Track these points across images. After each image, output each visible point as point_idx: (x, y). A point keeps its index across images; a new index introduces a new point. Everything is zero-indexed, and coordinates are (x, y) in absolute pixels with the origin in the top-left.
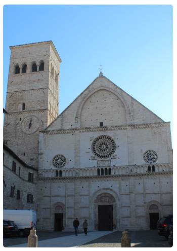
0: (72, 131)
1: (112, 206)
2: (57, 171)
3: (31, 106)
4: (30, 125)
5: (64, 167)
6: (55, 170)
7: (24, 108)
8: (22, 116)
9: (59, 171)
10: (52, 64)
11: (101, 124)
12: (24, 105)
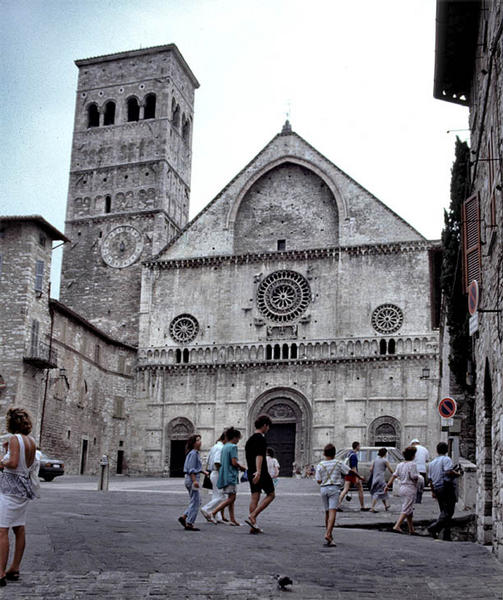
0: (214, 261)
1: (294, 425)
2: (178, 351)
3: (124, 205)
5: (194, 343)
6: (174, 350)
7: (108, 209)
8: (103, 227)
9: (182, 350)
10: (174, 99)
11: (282, 244)
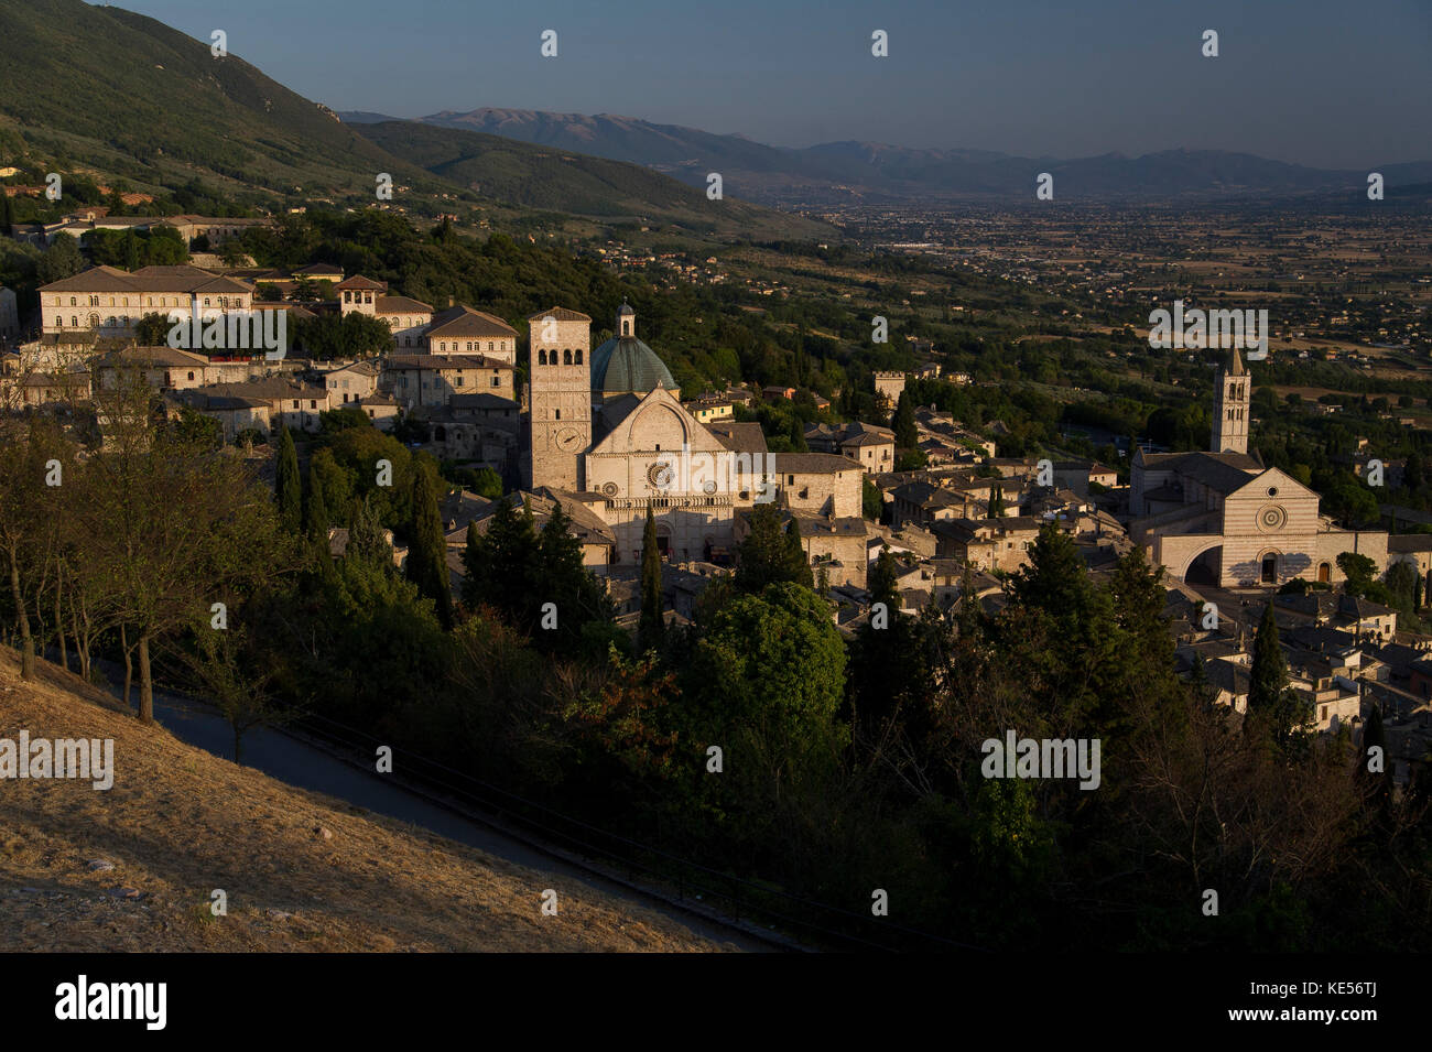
0: (626, 455)
1: (667, 538)
2: (608, 501)
3: (568, 415)
4: (569, 440)
5: (616, 497)
7: (558, 417)
8: (557, 427)
9: (610, 500)
11: (658, 447)
12: (558, 412)
